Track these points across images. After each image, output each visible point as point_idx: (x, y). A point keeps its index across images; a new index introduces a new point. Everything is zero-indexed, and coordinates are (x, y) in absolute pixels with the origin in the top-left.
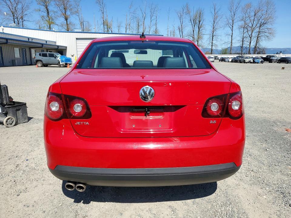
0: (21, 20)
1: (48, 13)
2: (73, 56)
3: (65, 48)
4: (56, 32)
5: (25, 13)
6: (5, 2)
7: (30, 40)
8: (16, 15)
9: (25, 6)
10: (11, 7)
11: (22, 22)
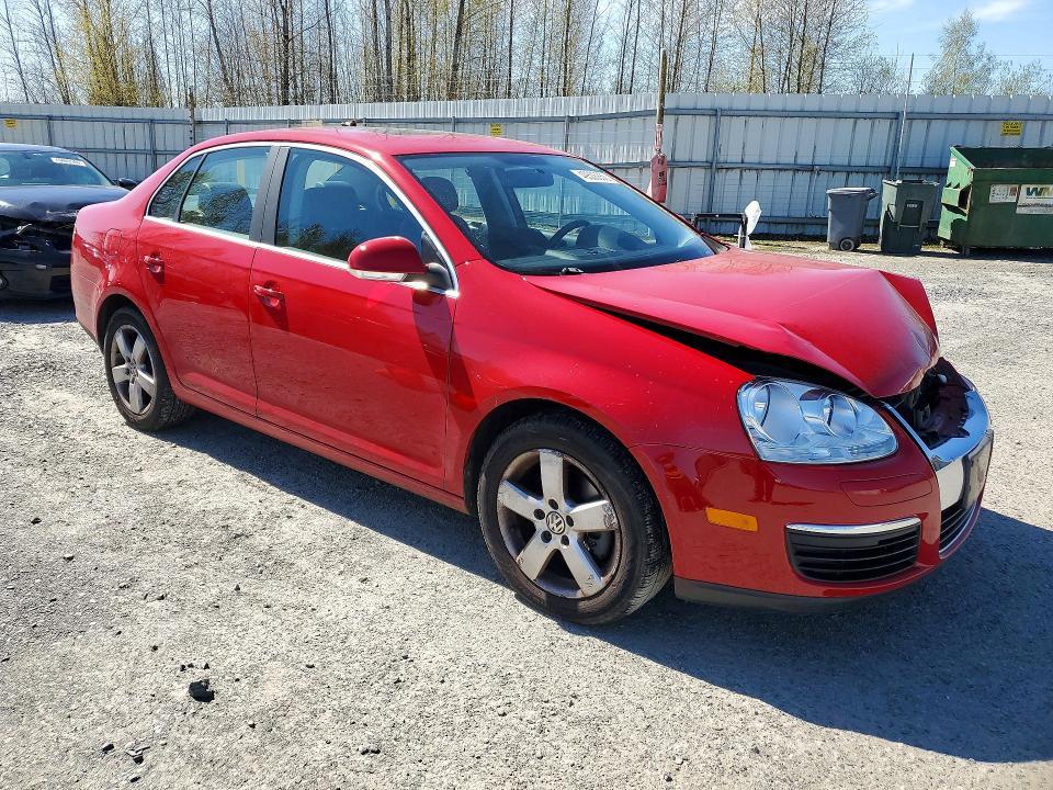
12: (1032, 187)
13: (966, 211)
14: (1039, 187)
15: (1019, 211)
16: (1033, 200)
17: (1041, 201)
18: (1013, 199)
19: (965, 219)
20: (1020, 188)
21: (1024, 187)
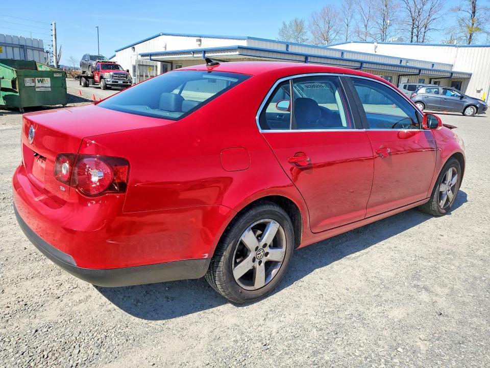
0: (424, 28)
1: (474, 13)
2: (479, 91)
3: (467, 76)
4: (459, 47)
5: (433, 17)
6: (407, 3)
7: (403, 64)
8: (417, 23)
9: (437, 5)
10: (413, 10)
11: (425, 32)
12: (39, 79)
13: (17, 90)
14: (41, 79)
15: (37, 90)
16: (40, 85)
17: (43, 85)
18: (33, 84)
19: (18, 94)
20: (35, 79)
21: (36, 79)
